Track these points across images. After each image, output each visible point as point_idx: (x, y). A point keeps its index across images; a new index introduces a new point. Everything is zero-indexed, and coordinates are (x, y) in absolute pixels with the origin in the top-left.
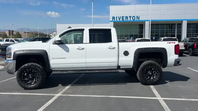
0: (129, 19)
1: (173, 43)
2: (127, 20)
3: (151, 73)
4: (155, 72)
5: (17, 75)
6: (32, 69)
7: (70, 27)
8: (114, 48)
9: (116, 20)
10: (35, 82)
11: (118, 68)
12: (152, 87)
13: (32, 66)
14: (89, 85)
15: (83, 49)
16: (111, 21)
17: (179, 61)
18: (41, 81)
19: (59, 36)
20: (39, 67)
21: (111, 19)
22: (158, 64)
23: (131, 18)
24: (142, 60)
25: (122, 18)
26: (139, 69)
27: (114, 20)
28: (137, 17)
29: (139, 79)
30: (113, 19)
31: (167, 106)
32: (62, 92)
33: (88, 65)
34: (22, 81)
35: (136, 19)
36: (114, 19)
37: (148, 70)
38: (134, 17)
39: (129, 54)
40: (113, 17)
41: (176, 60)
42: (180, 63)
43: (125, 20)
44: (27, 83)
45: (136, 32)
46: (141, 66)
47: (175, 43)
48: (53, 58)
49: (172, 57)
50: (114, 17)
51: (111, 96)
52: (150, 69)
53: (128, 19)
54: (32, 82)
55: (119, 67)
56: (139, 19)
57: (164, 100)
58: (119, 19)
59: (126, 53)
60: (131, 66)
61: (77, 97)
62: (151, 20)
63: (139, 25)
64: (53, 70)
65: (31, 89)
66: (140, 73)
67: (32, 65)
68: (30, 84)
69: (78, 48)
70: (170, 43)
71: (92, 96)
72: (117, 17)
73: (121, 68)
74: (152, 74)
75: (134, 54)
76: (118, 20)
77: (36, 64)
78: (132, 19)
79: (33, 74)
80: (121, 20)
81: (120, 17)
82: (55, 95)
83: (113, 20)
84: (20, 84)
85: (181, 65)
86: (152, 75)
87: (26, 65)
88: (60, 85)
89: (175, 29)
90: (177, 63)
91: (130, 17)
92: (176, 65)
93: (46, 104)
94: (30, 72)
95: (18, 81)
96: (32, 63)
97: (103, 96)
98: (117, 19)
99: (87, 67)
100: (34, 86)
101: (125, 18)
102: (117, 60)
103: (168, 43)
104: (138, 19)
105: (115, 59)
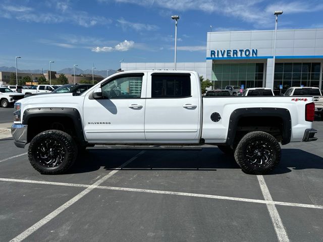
0: (239, 55)
1: (302, 100)
2: (235, 56)
3: (259, 154)
4: (268, 152)
5: (29, 150)
6: (54, 140)
7: (120, 70)
8: (194, 108)
9: (216, 56)
10: (59, 163)
11: (200, 143)
12: (260, 178)
13: (54, 136)
14: (151, 170)
15: (140, 108)
16: (208, 59)
17: (313, 134)
18: (69, 161)
19: (100, 86)
20: (65, 138)
21: (209, 55)
22: (273, 138)
23: (243, 53)
24: (244, 129)
25: (228, 53)
26: (239, 145)
27: (213, 56)
28: (253, 50)
29: (238, 162)
30: (212, 54)
31: (279, 220)
32: (100, 181)
33: (149, 136)
34: (37, 160)
35: (251, 55)
36: (214, 54)
37: (254, 148)
38: (248, 50)
39: (220, 118)
40: (212, 51)
41: (307, 131)
42: (315, 136)
43: (232, 56)
44: (46, 164)
45: (251, 76)
46: (242, 139)
47: (306, 100)
48: (89, 123)
49: (300, 125)
50: (214, 51)
51: (181, 194)
52: (259, 147)
53: (237, 55)
54: (55, 162)
55: (202, 141)
56: (256, 54)
57: (276, 206)
58: (223, 55)
59: (216, 117)
60: (224, 139)
61: (123, 191)
62: (276, 57)
63: (257, 64)
64: (89, 142)
65: (50, 173)
66: (239, 153)
67: (53, 134)
68: (51, 165)
69: (132, 106)
70: (297, 100)
71: (148, 191)
72: (218, 51)
73: (206, 142)
74: (263, 154)
75: (230, 119)
76: (220, 56)
77: (61, 132)
78: (244, 55)
79: (56, 148)
80: (225, 56)
81: (224, 51)
82: (87, 186)
83: (211, 56)
84: (33, 165)
85: (316, 140)
86: (262, 157)
87: (44, 133)
88: (102, 168)
89: (319, 71)
90: (309, 136)
91: (241, 51)
92: (308, 141)
93: (65, 204)
94: (51, 145)
95: (31, 160)
96: (54, 131)
97: (167, 192)
98: (218, 55)
99: (146, 140)
100: (57, 169)
101: (232, 53)
102: (199, 128)
103: (293, 100)
104: (255, 56)
105: (196, 127)
